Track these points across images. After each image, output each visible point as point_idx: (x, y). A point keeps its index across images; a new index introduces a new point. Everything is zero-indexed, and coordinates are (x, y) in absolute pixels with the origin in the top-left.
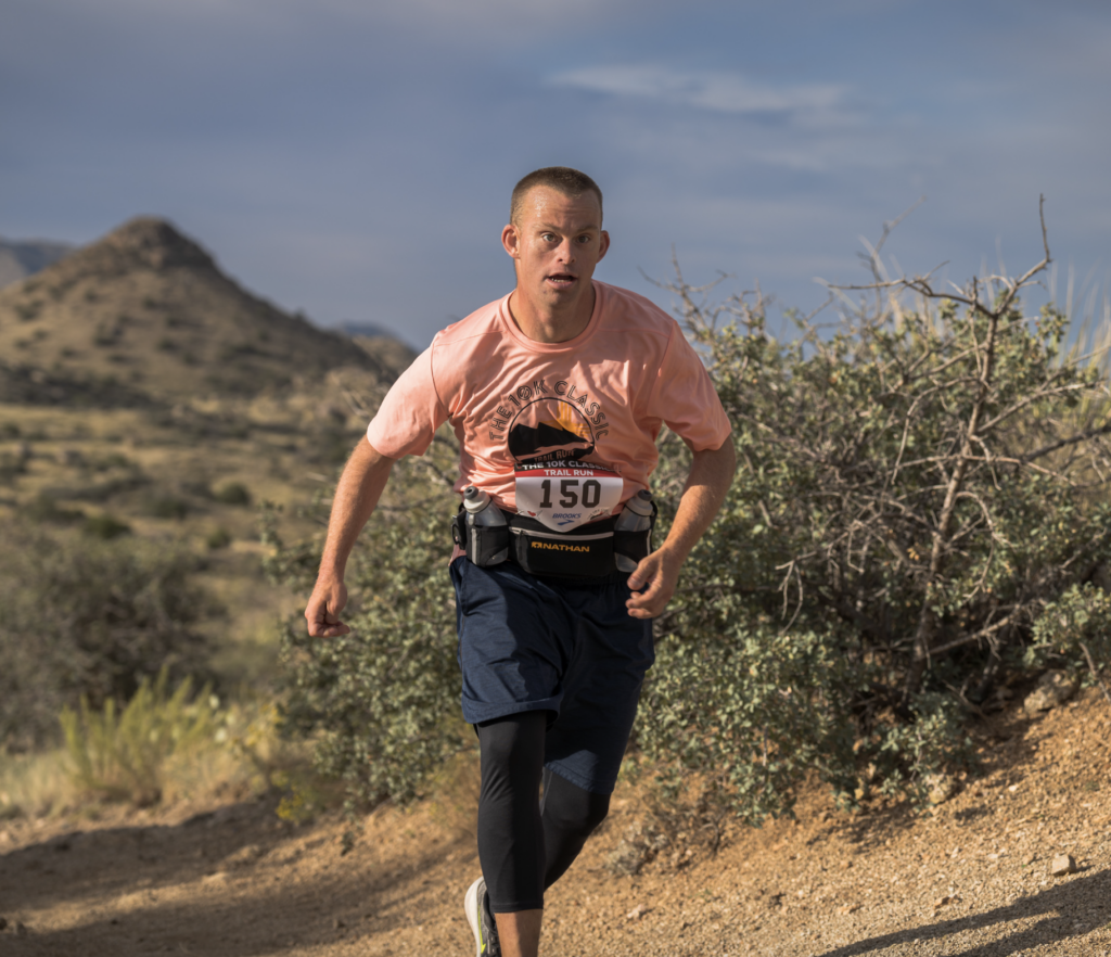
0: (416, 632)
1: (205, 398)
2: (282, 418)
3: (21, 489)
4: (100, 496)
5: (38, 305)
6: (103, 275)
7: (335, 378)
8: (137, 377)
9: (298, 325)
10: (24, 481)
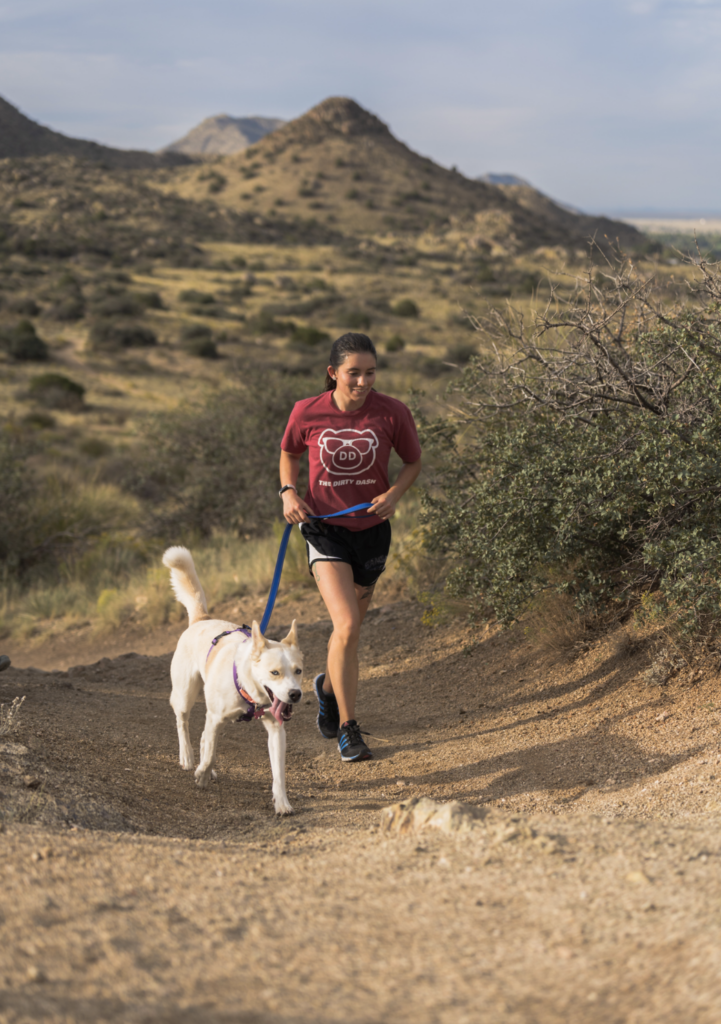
0: (513, 507)
1: (383, 235)
2: (442, 248)
3: (249, 307)
4: (305, 311)
5: (257, 166)
6: (304, 142)
7: (481, 217)
8: (332, 219)
9: (453, 175)
10: (249, 301)
